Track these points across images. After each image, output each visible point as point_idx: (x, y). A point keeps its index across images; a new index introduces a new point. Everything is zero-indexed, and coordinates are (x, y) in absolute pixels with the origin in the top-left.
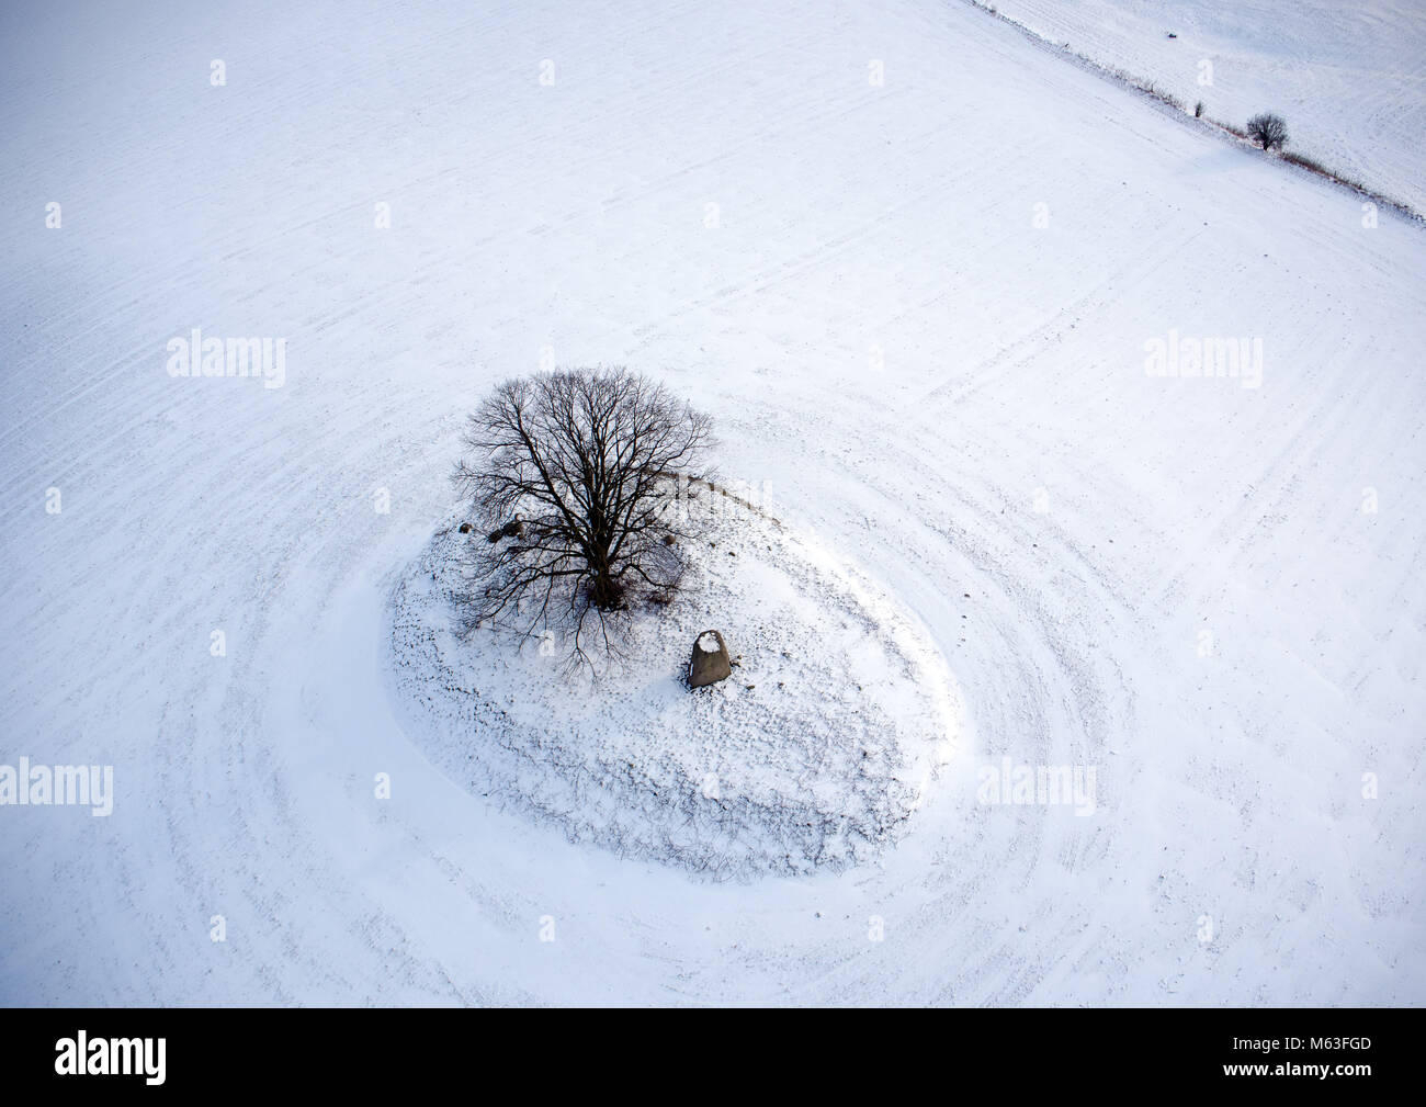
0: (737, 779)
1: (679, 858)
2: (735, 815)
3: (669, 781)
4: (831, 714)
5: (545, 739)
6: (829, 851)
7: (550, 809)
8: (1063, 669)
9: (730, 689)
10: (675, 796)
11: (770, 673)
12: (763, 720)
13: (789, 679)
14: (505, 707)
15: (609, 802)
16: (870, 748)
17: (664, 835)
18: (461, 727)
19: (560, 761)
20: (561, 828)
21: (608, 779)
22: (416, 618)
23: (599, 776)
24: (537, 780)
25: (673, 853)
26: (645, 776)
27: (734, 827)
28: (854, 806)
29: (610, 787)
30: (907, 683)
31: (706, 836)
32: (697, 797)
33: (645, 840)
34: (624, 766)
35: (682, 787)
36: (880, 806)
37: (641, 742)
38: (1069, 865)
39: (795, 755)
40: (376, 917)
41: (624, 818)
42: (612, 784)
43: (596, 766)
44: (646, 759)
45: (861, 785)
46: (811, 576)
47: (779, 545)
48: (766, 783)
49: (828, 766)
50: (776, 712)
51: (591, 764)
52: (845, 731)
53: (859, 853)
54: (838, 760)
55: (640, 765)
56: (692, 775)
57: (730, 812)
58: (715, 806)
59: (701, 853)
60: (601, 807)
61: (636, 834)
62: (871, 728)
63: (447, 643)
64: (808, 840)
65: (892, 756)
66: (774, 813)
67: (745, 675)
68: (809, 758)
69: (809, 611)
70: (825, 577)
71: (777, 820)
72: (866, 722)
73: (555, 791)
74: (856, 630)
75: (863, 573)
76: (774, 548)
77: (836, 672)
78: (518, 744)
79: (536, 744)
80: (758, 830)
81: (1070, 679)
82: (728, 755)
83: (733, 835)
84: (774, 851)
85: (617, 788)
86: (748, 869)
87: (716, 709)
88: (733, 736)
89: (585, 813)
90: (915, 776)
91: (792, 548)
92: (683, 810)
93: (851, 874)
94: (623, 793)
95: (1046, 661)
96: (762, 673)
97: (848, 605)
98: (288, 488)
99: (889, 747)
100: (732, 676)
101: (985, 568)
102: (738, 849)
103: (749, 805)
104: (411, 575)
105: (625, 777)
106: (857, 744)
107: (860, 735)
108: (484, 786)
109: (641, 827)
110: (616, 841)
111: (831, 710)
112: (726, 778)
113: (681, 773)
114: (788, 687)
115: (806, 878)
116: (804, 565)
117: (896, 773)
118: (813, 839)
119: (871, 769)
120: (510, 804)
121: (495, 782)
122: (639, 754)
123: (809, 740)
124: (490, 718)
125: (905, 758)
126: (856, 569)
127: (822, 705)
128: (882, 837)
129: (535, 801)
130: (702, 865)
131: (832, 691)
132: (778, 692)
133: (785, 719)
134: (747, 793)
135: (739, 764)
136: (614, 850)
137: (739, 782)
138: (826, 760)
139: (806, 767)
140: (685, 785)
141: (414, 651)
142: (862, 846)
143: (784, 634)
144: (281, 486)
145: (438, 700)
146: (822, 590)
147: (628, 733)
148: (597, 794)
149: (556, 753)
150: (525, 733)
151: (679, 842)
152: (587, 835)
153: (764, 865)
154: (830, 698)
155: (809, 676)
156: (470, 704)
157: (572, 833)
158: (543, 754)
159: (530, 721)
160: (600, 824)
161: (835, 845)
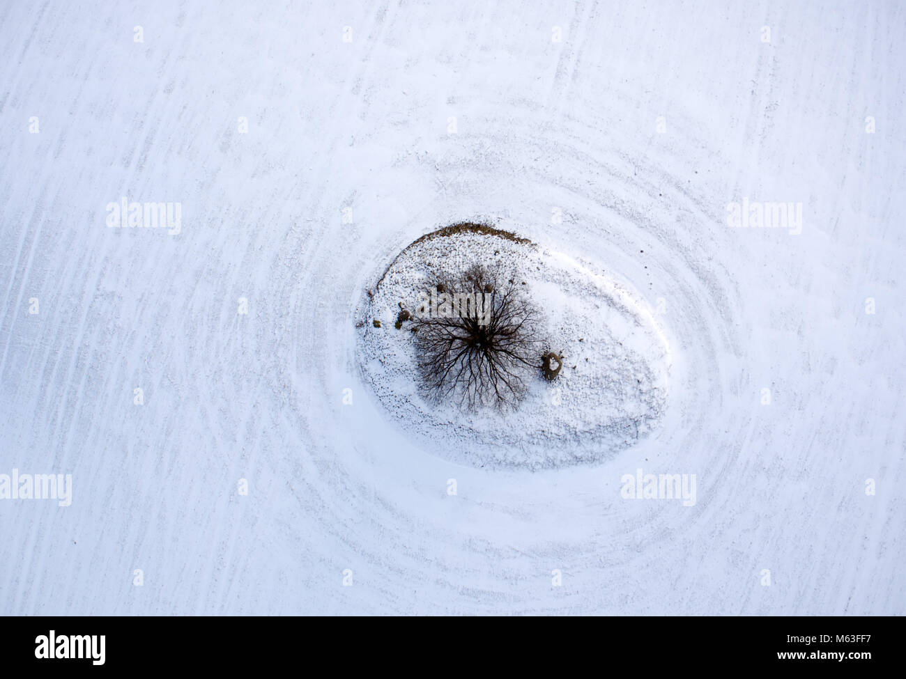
0: (590, 418)
1: (582, 461)
2: (598, 434)
3: (563, 432)
4: (616, 366)
5: (498, 434)
6: (640, 432)
7: (516, 463)
8: (702, 281)
9: (566, 373)
10: (568, 437)
11: (579, 354)
12: (588, 383)
13: (588, 354)
14: (469, 425)
15: (540, 450)
16: (640, 376)
17: (571, 454)
18: (453, 441)
19: (510, 441)
20: (525, 467)
21: (536, 441)
22: (389, 390)
23: (531, 441)
24: (504, 451)
25: (578, 460)
26: (551, 433)
27: (599, 439)
28: (644, 409)
29: (538, 443)
30: (639, 329)
31: (589, 447)
32: (578, 433)
33: (564, 459)
34: (540, 432)
35: (570, 432)
36: (654, 404)
37: (541, 418)
38: (736, 393)
39: (610, 395)
40: (470, 540)
41: (550, 454)
42: (538, 441)
43: (528, 437)
44: (548, 425)
45: (643, 398)
46: (567, 280)
47: (542, 263)
48: (604, 414)
49: (626, 394)
50: (592, 376)
51: (525, 437)
52: (625, 373)
53: (652, 426)
54: (628, 389)
55: (547, 429)
56: (571, 425)
57: (594, 434)
58: (588, 434)
59: (590, 455)
60: (538, 453)
61: (559, 458)
62: (636, 365)
63: (417, 401)
64: (631, 432)
65: (650, 377)
66: (613, 427)
67: (568, 361)
68: (616, 394)
69: (578, 305)
70: (575, 277)
71: (616, 429)
72: (632, 363)
73: (514, 453)
74: (604, 307)
75: (589, 260)
76: (540, 267)
77: (607, 339)
78: (487, 440)
79: (495, 438)
80: (609, 436)
81: (707, 285)
82: (582, 408)
83: (600, 442)
84: (619, 442)
85: (541, 442)
86: (612, 453)
87: (565, 386)
88: (579, 397)
89: (533, 459)
90: (662, 381)
91: (548, 261)
92: (575, 441)
93: (653, 435)
94: (545, 444)
95: (692, 280)
96: (575, 356)
97: (592, 291)
98: (240, 321)
99: (647, 372)
100: (563, 364)
101: (643, 225)
102: (605, 447)
103: (602, 428)
104: (362, 360)
105: (543, 437)
106: (633, 377)
107: (632, 372)
108: (480, 463)
109: (561, 455)
110: (552, 464)
111: (614, 363)
112: (587, 420)
113: (567, 426)
114: (590, 360)
115: (636, 445)
116: (560, 272)
117: (655, 385)
118: (633, 430)
119: (644, 387)
120: (497, 466)
121: (484, 459)
122: (544, 424)
123: (612, 384)
124: (465, 433)
125: (656, 375)
126: (584, 260)
127: (610, 362)
128: (658, 415)
129: (508, 462)
130: (593, 459)
131: (610, 352)
132: (587, 364)
133: (597, 378)
134: (598, 423)
135: (588, 410)
136: (553, 468)
137: (592, 419)
138: (624, 392)
139: (617, 399)
140: (571, 430)
141: (401, 409)
142: (651, 422)
143: (573, 327)
144: (234, 321)
145: (432, 431)
146: (577, 286)
147: (533, 416)
148: (533, 448)
149: (507, 438)
150: (487, 434)
151: (579, 455)
152: (539, 466)
153: (618, 449)
154: (611, 357)
155: (596, 348)
156: (450, 430)
157: (531, 469)
158: (500, 442)
159: (486, 429)
160: (542, 461)
161: (642, 428)
